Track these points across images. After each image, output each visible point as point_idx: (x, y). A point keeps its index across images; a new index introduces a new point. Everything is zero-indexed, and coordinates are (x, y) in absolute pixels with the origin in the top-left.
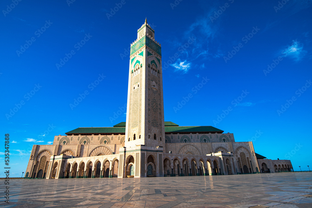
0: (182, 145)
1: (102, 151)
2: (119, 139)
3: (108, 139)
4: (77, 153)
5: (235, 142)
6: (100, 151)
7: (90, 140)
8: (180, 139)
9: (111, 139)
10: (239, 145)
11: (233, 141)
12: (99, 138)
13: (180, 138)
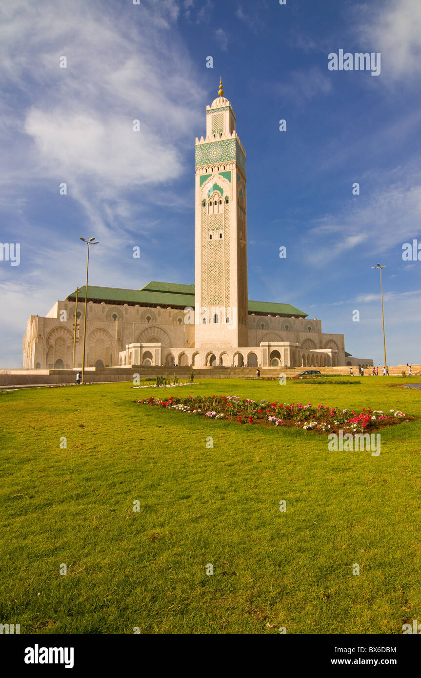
0: (264, 333)
1: (155, 334)
2: (170, 316)
3: (153, 314)
4: (118, 336)
5: (322, 332)
6: (153, 335)
7: (124, 313)
8: (256, 322)
9: (157, 315)
10: (329, 338)
11: (319, 331)
12: (138, 311)
13: (256, 320)
